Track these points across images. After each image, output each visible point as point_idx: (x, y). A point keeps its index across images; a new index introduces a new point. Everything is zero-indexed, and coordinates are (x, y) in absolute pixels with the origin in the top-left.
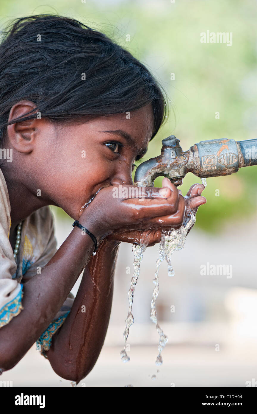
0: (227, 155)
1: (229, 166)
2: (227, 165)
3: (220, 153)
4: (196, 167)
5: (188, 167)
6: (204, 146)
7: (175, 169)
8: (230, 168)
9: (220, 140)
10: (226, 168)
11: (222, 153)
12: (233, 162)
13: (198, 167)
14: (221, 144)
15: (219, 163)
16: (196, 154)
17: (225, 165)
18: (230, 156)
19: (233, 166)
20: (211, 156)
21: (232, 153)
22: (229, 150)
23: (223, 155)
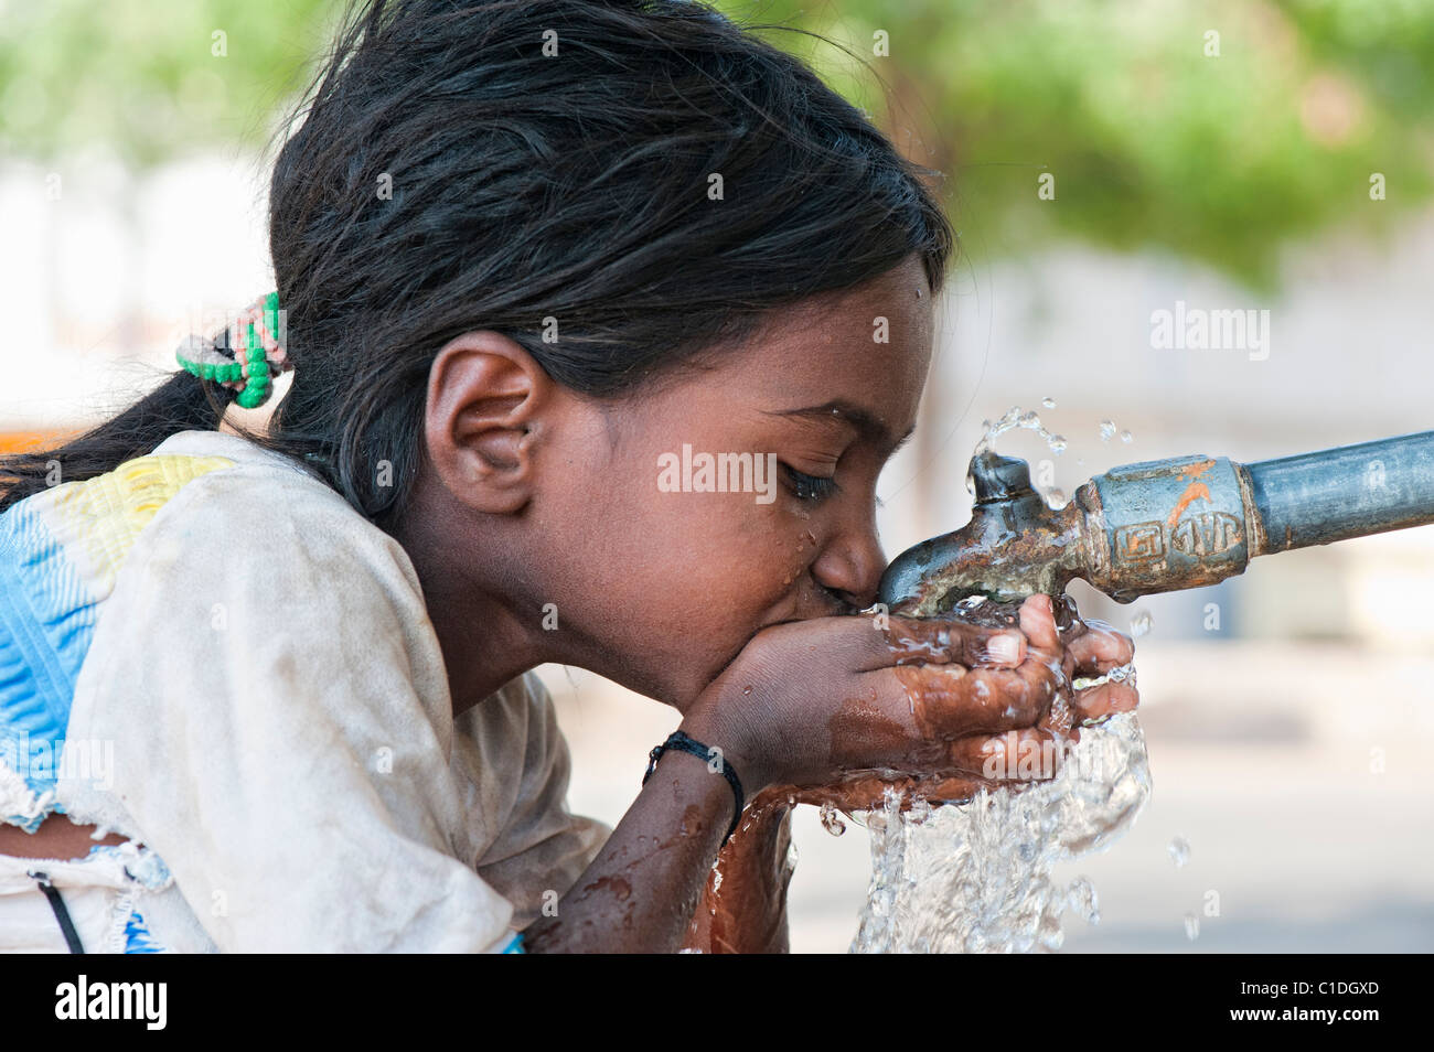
0: (1203, 521)
1: (1214, 558)
2: (1206, 555)
3: (1179, 514)
4: (1096, 566)
5: (1067, 567)
6: (1122, 488)
7: (1019, 575)
8: (1216, 565)
9: (1179, 464)
10: (1204, 567)
11: (1186, 515)
12: (1226, 544)
13: (1103, 566)
14: (1185, 481)
15: (1178, 548)
16: (1095, 518)
17: (1197, 554)
18: (1215, 523)
19: (1225, 557)
20: (1150, 526)
21: (1222, 514)
22: (1211, 502)
23: (1189, 520)
